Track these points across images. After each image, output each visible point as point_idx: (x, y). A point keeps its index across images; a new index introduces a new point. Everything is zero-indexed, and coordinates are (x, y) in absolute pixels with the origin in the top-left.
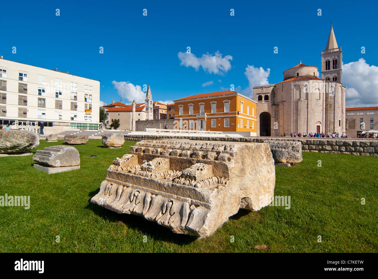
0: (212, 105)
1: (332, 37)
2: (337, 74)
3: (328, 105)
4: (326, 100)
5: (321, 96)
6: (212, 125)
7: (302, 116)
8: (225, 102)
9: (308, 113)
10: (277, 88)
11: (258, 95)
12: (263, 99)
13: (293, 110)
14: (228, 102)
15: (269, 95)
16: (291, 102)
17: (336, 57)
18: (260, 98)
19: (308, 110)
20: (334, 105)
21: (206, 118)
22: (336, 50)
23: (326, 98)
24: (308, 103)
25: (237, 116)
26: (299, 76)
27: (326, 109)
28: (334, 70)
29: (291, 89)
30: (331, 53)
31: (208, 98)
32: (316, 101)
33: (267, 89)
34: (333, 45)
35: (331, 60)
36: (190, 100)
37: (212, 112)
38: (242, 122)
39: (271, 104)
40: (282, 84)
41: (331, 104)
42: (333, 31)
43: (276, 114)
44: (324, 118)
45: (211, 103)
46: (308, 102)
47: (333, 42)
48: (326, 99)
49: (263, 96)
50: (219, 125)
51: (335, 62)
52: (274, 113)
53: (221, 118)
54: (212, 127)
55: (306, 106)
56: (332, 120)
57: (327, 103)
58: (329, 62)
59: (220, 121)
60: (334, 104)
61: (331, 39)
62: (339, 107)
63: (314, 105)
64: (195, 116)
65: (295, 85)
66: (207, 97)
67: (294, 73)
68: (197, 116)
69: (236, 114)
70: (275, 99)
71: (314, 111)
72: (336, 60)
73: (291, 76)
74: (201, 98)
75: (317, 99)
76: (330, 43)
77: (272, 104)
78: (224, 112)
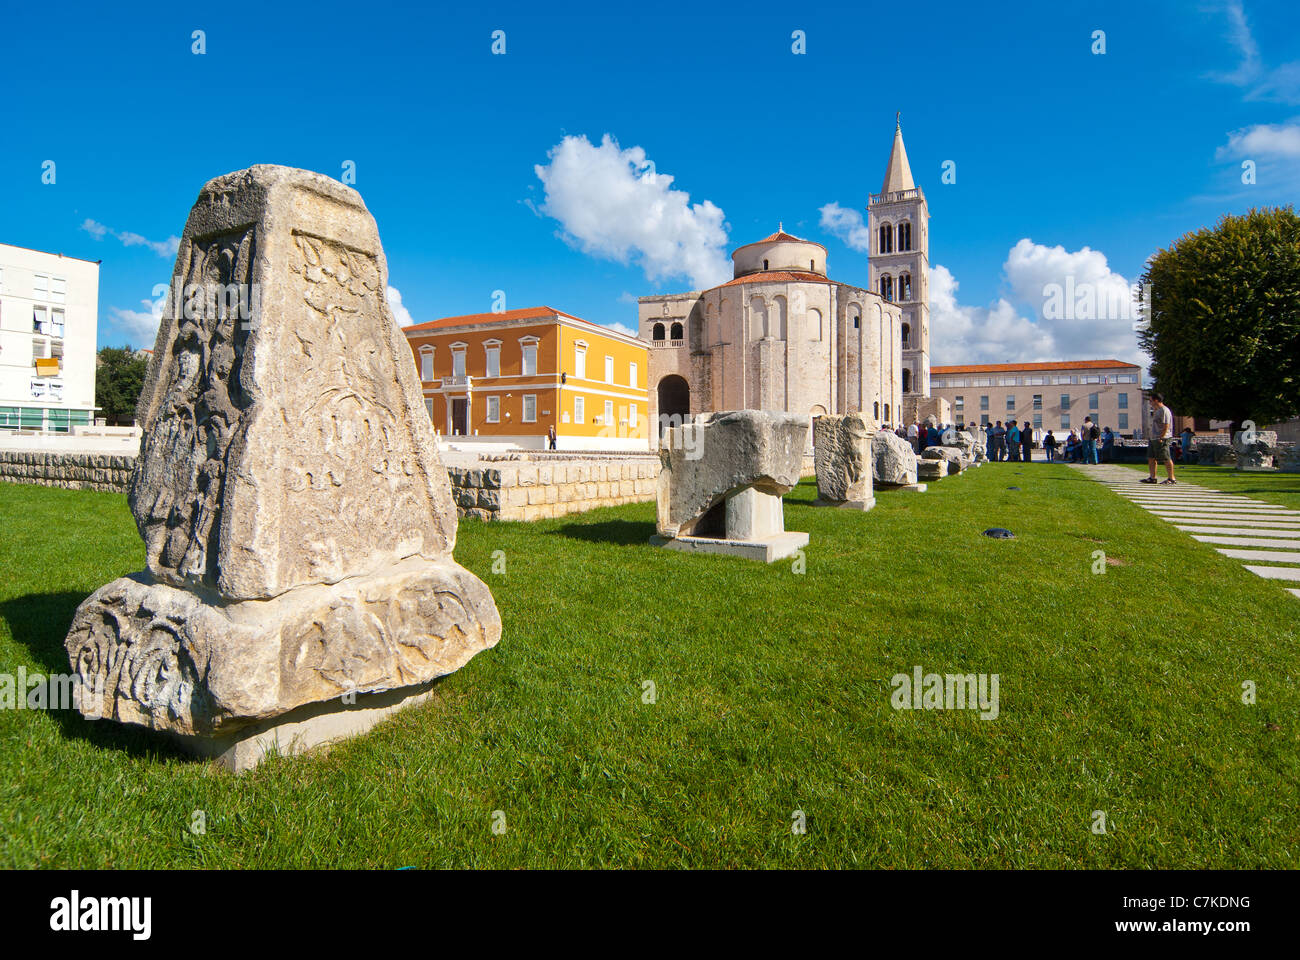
0: (488, 351)
1: (899, 156)
2: (909, 266)
3: (843, 356)
4: (838, 343)
5: (823, 330)
6: (488, 414)
7: (771, 389)
8: (524, 344)
9: (786, 380)
10: (707, 303)
11: (653, 324)
12: (668, 334)
13: (747, 370)
14: (534, 343)
15: (682, 322)
16: (741, 348)
17: (908, 217)
18: (659, 333)
19: (786, 370)
20: (860, 359)
21: (473, 393)
22: (907, 196)
23: (838, 335)
24: (786, 351)
25: (558, 386)
26: (770, 268)
27: (838, 368)
28: (901, 253)
29: (739, 308)
30: (895, 204)
31: (477, 330)
32: (811, 344)
33: (678, 306)
34: (901, 180)
35: (895, 224)
36: (426, 335)
37: (488, 376)
38: (580, 405)
39: (688, 351)
40: (718, 291)
41: (852, 353)
42: (900, 139)
43: (703, 381)
44: (834, 395)
45: (484, 343)
46: (786, 347)
47: (900, 173)
48: (838, 339)
49: (668, 325)
50: (508, 415)
51: (905, 231)
52: (698, 380)
53: (513, 392)
54: (488, 420)
55: (783, 359)
56: (857, 403)
57: (842, 352)
58: (889, 228)
59: (511, 401)
60: (860, 353)
61: (894, 162)
62: (874, 364)
63: (802, 357)
64: (439, 385)
65: (752, 297)
66: (472, 327)
67: (757, 260)
68: (443, 386)
69: (555, 381)
70: (704, 336)
71: (805, 374)
72: (908, 226)
73: (749, 269)
74: (457, 327)
75: (813, 338)
76: (892, 173)
77: (691, 352)
78: (521, 374)
